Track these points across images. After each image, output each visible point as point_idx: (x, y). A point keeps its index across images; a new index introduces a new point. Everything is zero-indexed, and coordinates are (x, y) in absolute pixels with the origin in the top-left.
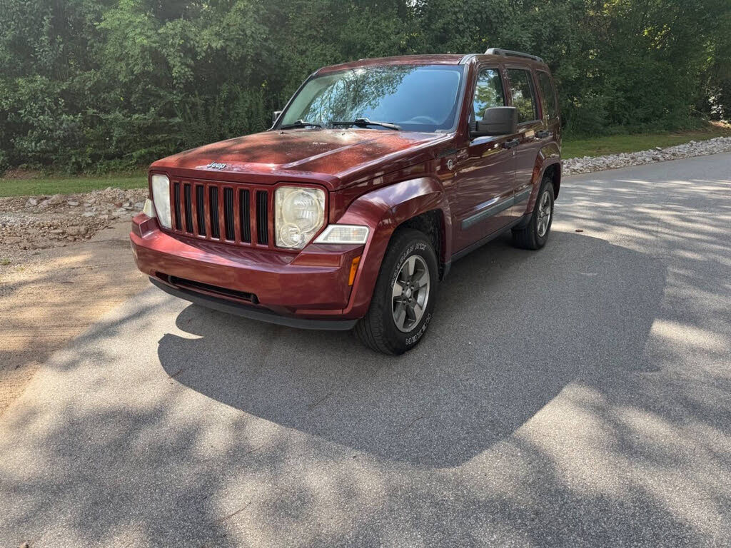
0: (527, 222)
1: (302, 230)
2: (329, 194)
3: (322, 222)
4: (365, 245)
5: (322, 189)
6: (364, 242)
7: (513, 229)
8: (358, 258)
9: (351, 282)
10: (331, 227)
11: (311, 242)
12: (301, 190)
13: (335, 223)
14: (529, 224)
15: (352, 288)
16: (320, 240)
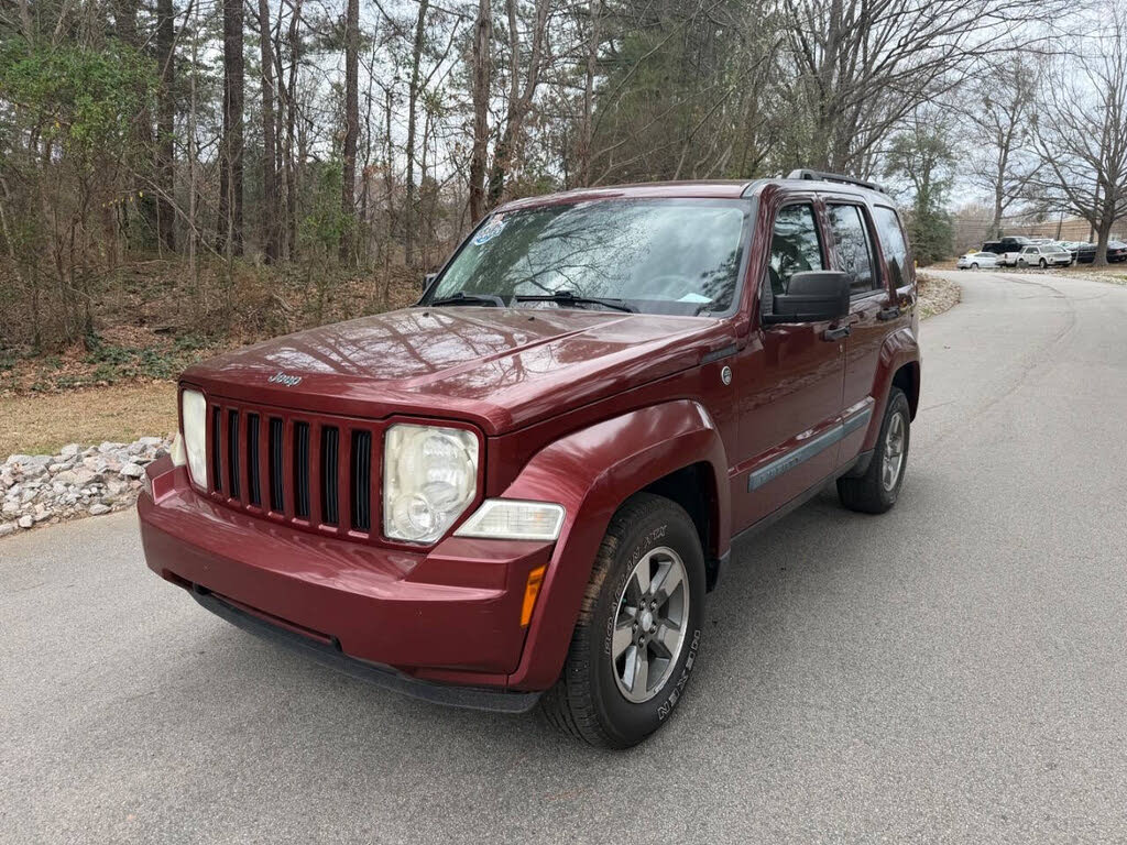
0: (865, 466)
1: (437, 505)
2: (486, 440)
3: (473, 493)
4: (555, 542)
5: (473, 430)
6: (553, 536)
7: (839, 481)
8: (540, 571)
9: (525, 621)
10: (489, 505)
11: (449, 533)
12: (433, 432)
13: (497, 496)
14: (868, 471)
15: (527, 633)
16: (468, 529)
